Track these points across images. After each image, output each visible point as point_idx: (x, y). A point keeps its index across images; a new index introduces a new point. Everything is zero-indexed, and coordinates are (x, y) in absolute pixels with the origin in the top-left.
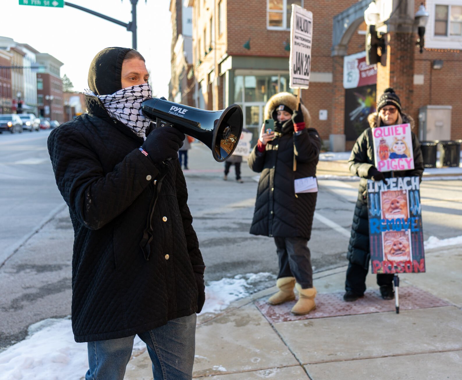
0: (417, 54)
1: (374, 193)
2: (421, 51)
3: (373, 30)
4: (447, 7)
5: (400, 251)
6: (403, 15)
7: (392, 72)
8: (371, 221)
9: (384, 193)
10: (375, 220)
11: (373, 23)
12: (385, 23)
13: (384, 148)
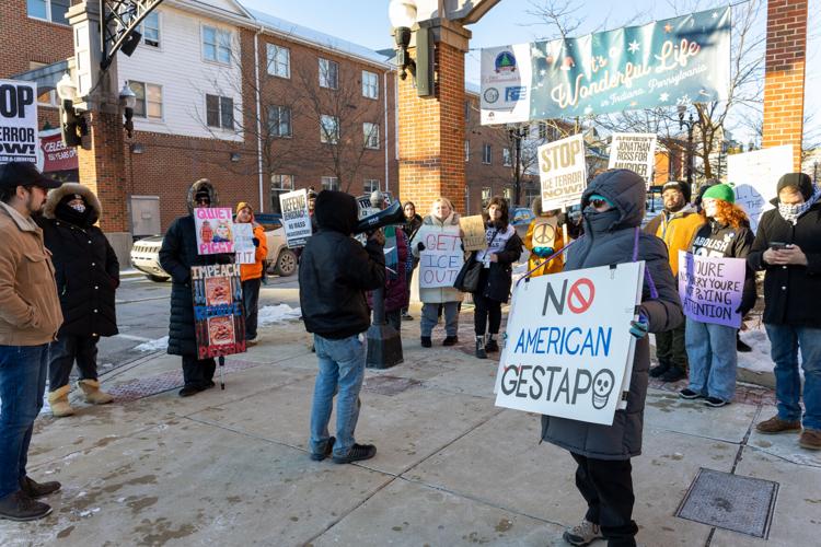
0: (126, 138)
1: (198, 280)
2: (130, 136)
3: (68, 105)
4: (143, 84)
5: (222, 335)
6: (105, 93)
7: (98, 157)
8: (196, 308)
9: (208, 280)
10: (200, 307)
11: (69, 98)
12: (84, 99)
13: (207, 231)
